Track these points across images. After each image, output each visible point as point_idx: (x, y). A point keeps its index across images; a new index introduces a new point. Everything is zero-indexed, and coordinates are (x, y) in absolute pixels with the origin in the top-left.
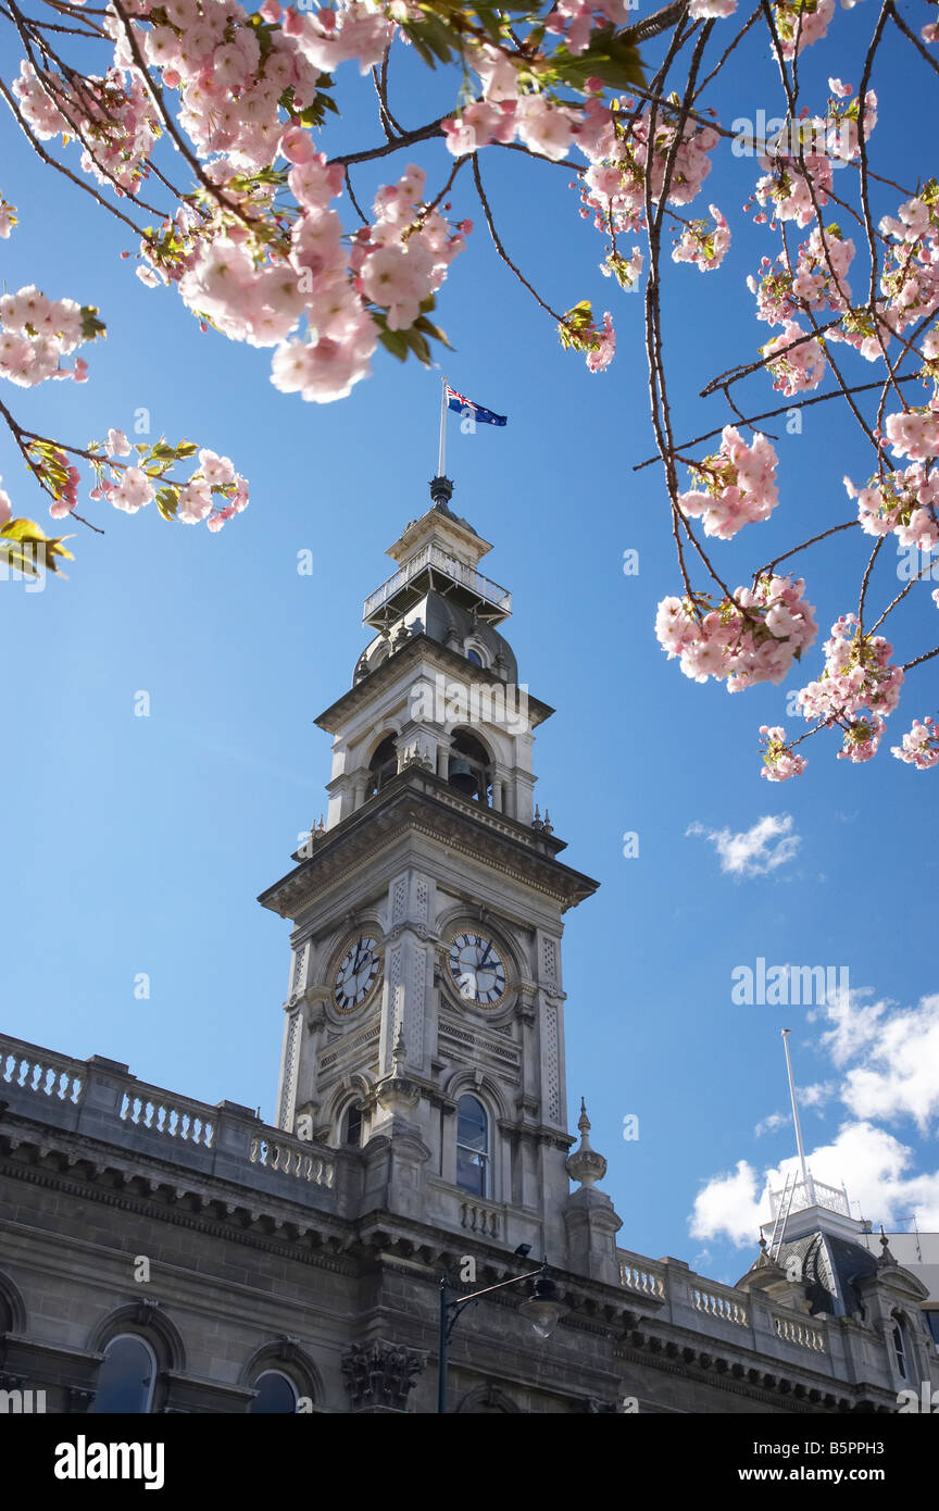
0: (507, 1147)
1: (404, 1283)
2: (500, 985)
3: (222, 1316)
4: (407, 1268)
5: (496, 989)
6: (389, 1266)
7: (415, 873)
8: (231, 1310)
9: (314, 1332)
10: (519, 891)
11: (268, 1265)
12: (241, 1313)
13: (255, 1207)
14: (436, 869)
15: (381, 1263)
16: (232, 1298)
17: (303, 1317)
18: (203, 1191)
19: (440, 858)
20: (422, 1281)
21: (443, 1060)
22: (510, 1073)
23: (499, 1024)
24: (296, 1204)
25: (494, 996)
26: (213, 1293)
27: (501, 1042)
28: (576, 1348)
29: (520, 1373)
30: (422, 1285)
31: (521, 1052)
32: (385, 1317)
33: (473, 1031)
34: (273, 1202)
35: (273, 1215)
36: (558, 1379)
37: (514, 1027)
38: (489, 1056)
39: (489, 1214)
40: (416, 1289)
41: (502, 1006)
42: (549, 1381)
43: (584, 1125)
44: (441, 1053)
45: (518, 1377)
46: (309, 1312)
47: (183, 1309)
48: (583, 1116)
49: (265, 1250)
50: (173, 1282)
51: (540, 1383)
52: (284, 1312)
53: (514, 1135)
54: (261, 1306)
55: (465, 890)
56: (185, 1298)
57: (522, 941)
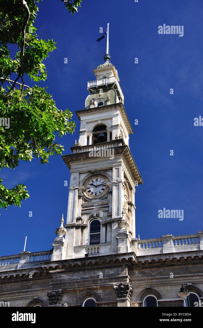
0: (105, 228)
1: (58, 275)
2: (104, 187)
3: (20, 299)
4: (57, 272)
5: (103, 189)
6: (53, 273)
7: (72, 174)
8: (22, 296)
12: (24, 296)
13: (20, 273)
14: (78, 170)
15: (51, 273)
16: (22, 294)
17: (40, 292)
19: (80, 166)
20: (62, 273)
21: (84, 216)
22: (106, 209)
23: (103, 198)
24: (28, 269)
25: (102, 191)
26: (17, 294)
27: (102, 203)
28: (113, 273)
29: (93, 285)
30: (63, 274)
31: (108, 202)
32: (52, 285)
33: (93, 204)
34: (23, 270)
35: (24, 273)
36: (107, 282)
37: (108, 196)
38: (99, 208)
39: (96, 248)
40: (62, 276)
41: (104, 192)
42: (103, 284)
44: (83, 214)
45: (93, 286)
46: (41, 290)
47: (10, 300)
49: (30, 281)
50: (7, 295)
51: (100, 285)
52: (35, 292)
53: (105, 225)
54: (29, 293)
55: (95, 169)
56: (10, 298)
57: (110, 173)
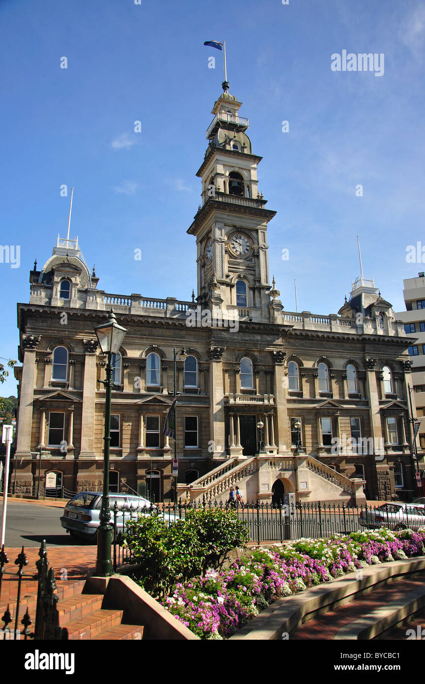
0: (252, 292)
1: (219, 332)
2: (248, 248)
4: (219, 329)
5: (247, 249)
6: (214, 329)
7: (217, 223)
9: (198, 346)
10: (252, 219)
11: (184, 333)
14: (223, 220)
15: (212, 329)
16: (176, 342)
17: (194, 343)
18: (162, 321)
19: (225, 217)
21: (230, 273)
22: (252, 272)
23: (248, 259)
25: (246, 252)
26: (170, 341)
27: (249, 264)
29: (253, 347)
31: (255, 266)
32: (214, 341)
33: (239, 263)
34: (175, 320)
37: (253, 259)
38: (246, 269)
39: (246, 311)
40: (222, 333)
41: (248, 254)
42: (262, 348)
43: (274, 283)
44: (229, 271)
47: (164, 346)
48: (274, 280)
49: (182, 330)
50: (160, 341)
51: (259, 349)
52: (190, 343)
53: (253, 289)
54: (183, 342)
55: (234, 224)
56: (164, 344)
57: (254, 234)
